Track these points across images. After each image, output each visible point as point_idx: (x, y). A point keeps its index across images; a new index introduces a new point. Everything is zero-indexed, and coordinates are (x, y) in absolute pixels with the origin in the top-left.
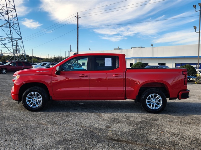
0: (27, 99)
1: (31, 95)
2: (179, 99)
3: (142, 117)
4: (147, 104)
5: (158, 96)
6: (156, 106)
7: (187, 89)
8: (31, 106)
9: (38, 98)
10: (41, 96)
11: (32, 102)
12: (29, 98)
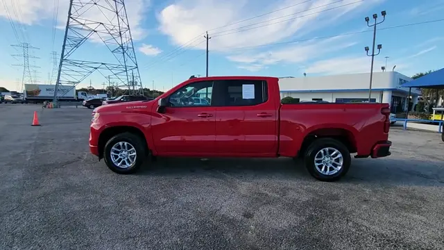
0: (112, 153)
1: (119, 147)
2: (372, 157)
3: (308, 191)
4: (317, 164)
5: (336, 151)
6: (331, 169)
7: (389, 139)
8: (119, 164)
9: (130, 152)
10: (134, 148)
11: (121, 159)
12: (116, 152)
